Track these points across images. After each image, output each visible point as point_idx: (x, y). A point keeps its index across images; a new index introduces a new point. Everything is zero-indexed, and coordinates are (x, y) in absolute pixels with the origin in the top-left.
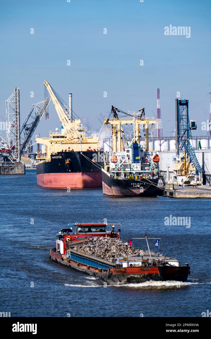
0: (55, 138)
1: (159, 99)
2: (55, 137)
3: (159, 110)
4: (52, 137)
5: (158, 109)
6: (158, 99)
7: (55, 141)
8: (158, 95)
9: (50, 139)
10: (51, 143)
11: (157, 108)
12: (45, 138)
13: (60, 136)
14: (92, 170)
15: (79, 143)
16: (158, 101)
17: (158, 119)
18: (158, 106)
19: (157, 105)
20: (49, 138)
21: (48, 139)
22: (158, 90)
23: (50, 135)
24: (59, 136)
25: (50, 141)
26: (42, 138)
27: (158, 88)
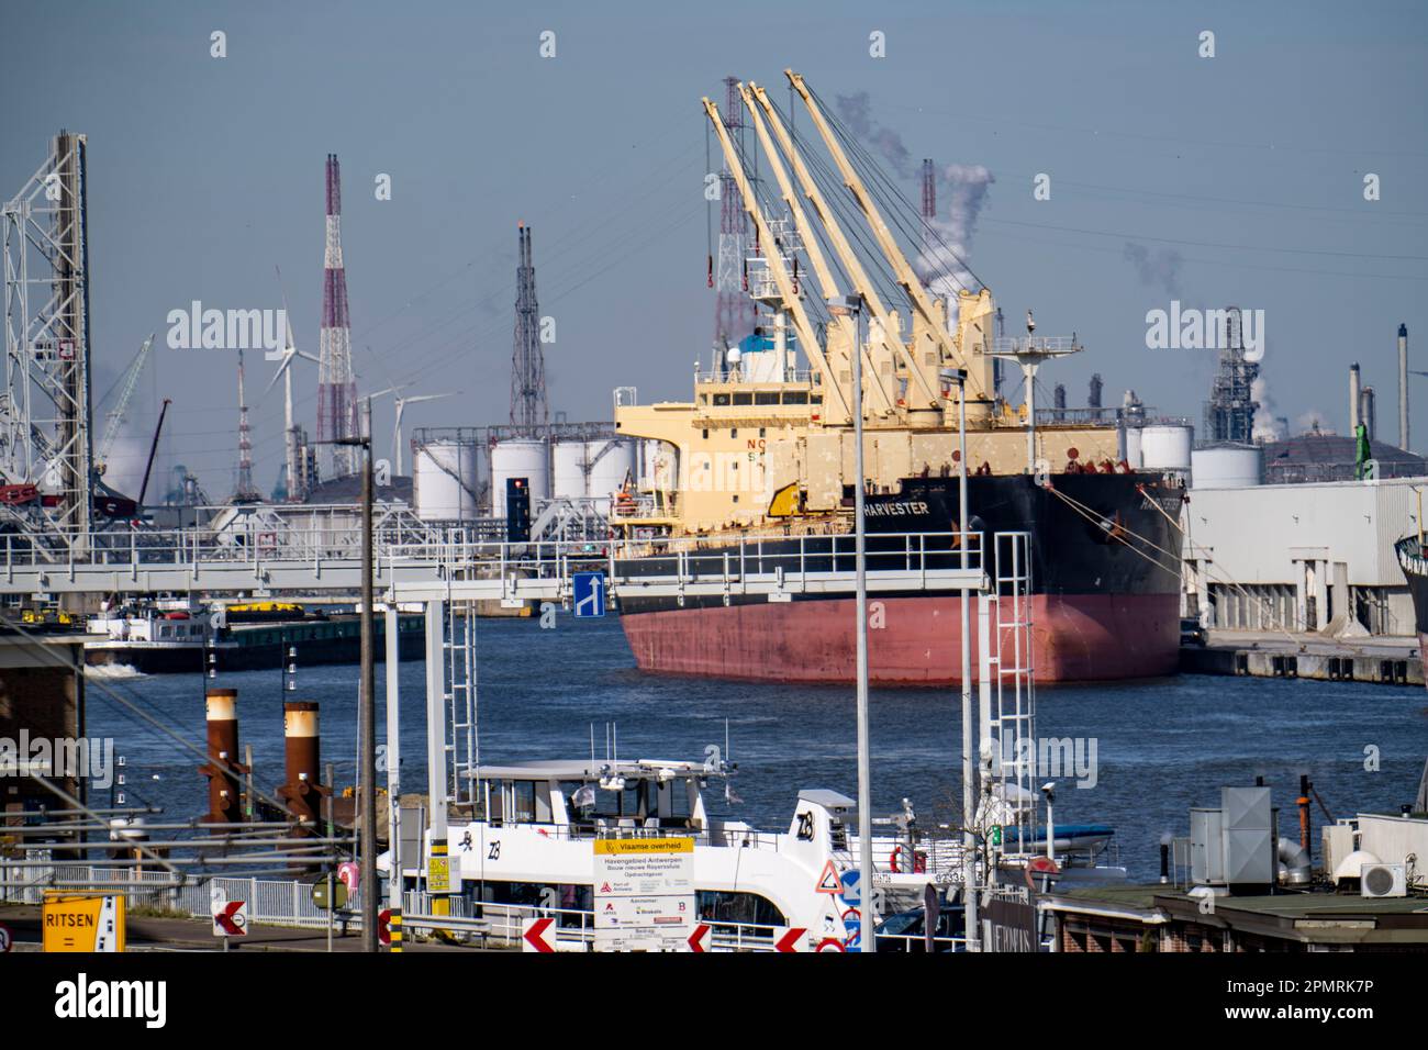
0: (727, 403)
1: (339, 214)
2: (727, 396)
3: (335, 280)
4: (710, 398)
5: (331, 272)
6: (331, 213)
7: (725, 424)
8: (330, 191)
9: (695, 409)
10: (701, 432)
11: (327, 265)
12: (666, 405)
13: (757, 395)
14: (1097, 583)
15: (1025, 429)
16: (329, 230)
17: (330, 330)
18: (331, 257)
19: (327, 252)
20: (692, 405)
21: (689, 409)
22: (329, 165)
23: (700, 389)
24: (750, 395)
25: (696, 424)
26: (651, 404)
27: (332, 153)
